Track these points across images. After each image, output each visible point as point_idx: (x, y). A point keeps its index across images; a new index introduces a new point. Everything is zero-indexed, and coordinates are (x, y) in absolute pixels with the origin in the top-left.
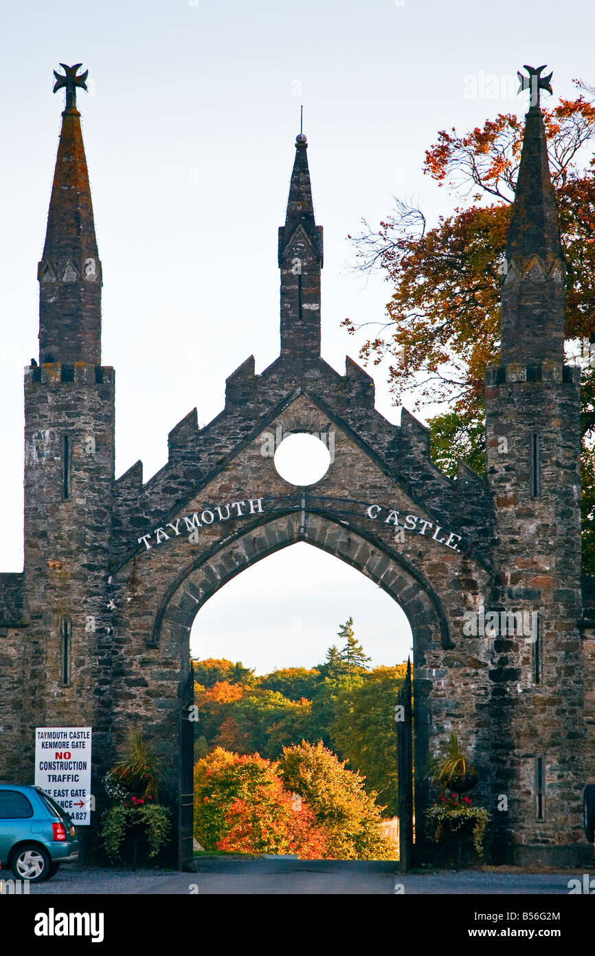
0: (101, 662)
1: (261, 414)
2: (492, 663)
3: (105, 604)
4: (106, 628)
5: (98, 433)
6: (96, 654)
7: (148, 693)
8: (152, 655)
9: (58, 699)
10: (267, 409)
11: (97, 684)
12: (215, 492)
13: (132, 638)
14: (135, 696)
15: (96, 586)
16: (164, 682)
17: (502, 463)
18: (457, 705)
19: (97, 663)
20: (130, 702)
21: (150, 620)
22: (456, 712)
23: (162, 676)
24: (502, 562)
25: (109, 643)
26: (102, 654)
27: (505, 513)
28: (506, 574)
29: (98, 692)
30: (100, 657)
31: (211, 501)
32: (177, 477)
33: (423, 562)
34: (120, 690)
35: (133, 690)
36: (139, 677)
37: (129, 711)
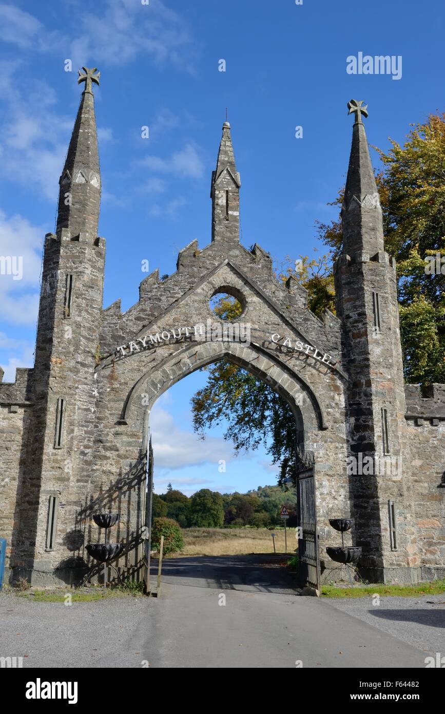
0: (86, 432)
1: (202, 275)
2: (353, 440)
3: (91, 392)
4: (91, 408)
5: (93, 277)
6: (83, 426)
7: (119, 456)
8: (121, 428)
9: (52, 457)
10: (205, 272)
11: (82, 447)
12: (171, 322)
13: (109, 416)
14: (109, 458)
15: (86, 378)
16: (131, 448)
17: (355, 311)
18: (331, 468)
19: (83, 433)
20: (105, 462)
21: (122, 405)
22: (330, 473)
23: (129, 444)
24: (358, 373)
25: (93, 419)
26: (87, 427)
27: (359, 342)
28: (362, 381)
29: (83, 453)
30: (85, 429)
31: (168, 327)
32: (145, 310)
33: (306, 373)
34: (98, 453)
35: (108, 454)
36: (113, 444)
37: (105, 469)
